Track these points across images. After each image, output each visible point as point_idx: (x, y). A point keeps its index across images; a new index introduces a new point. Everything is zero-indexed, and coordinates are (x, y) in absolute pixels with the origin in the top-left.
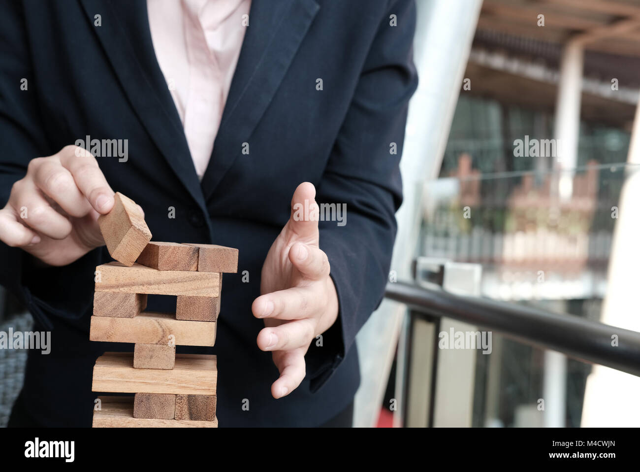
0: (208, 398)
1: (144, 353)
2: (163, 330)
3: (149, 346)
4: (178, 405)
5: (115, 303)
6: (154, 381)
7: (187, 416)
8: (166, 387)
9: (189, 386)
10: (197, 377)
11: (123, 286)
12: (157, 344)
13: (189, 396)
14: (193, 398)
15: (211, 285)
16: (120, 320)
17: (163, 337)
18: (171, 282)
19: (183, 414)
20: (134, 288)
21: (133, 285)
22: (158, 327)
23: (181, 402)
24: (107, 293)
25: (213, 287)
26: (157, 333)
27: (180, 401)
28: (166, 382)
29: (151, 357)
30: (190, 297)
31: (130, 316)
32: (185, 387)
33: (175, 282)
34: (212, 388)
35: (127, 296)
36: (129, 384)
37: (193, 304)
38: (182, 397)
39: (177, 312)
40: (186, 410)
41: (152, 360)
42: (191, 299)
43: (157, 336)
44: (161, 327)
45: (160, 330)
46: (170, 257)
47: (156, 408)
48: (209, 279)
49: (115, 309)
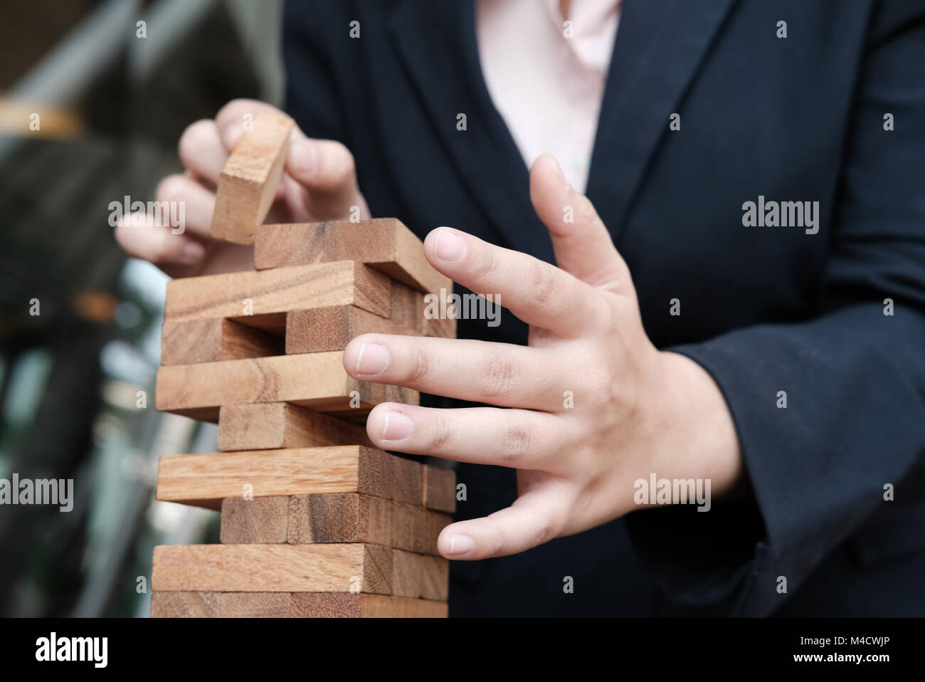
0: (343, 497)
1: (235, 421)
2: (265, 377)
3: (243, 407)
4: (293, 514)
5: (192, 338)
6: (254, 474)
7: (308, 537)
8: (273, 482)
9: (311, 477)
10: (324, 460)
11: (206, 307)
12: (255, 403)
13: (311, 496)
14: (319, 499)
15: (340, 283)
16: (199, 368)
17: (265, 388)
18: (277, 288)
19: (302, 532)
20: (221, 308)
21: (221, 302)
22: (257, 371)
23: (298, 509)
24: (180, 324)
25: (344, 286)
26: (256, 382)
27: (297, 507)
28: (273, 474)
29: (246, 427)
30: (306, 312)
31: (214, 359)
32: (303, 480)
33: (283, 288)
34: (351, 479)
35: (210, 324)
36: (214, 481)
37: (311, 322)
38: (299, 499)
39: (287, 341)
40: (306, 524)
41: (249, 433)
42: (309, 313)
43: (255, 389)
44: (261, 371)
45: (260, 376)
46: (275, 244)
47: (256, 523)
48: (337, 273)
49: (192, 349)
